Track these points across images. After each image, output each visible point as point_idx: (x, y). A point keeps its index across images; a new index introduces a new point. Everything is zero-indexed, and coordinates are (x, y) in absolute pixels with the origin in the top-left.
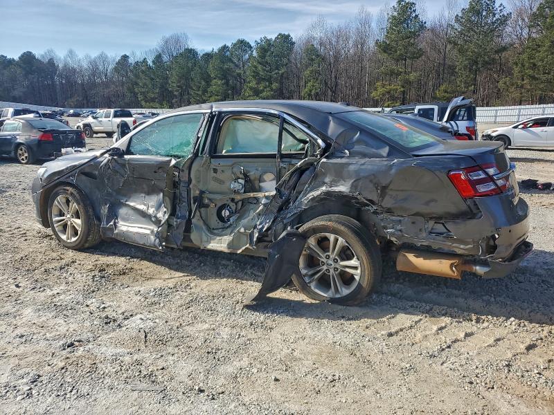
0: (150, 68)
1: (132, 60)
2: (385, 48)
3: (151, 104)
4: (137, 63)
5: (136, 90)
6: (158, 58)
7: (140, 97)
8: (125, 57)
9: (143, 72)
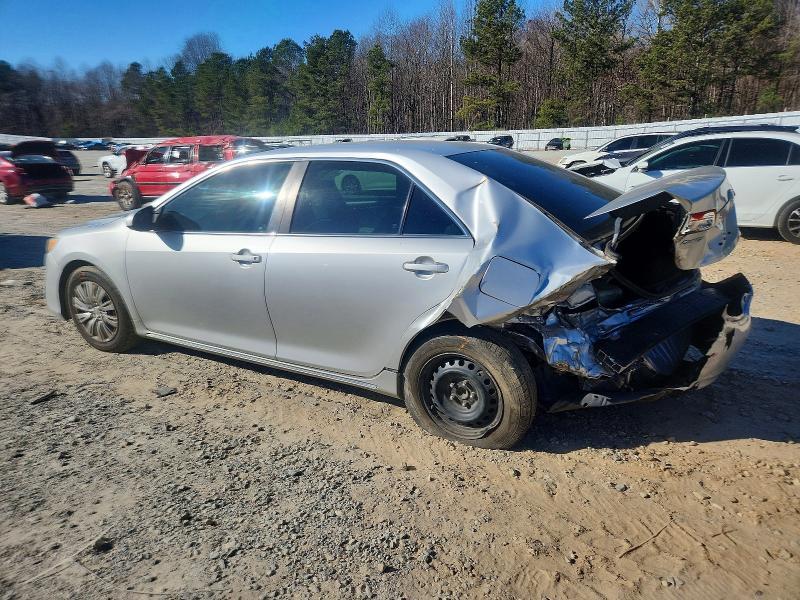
0: (169, 80)
1: (144, 70)
2: (472, 49)
3: (174, 131)
4: (151, 73)
5: (151, 111)
6: (179, 67)
7: (158, 122)
8: (135, 67)
9: (160, 86)
